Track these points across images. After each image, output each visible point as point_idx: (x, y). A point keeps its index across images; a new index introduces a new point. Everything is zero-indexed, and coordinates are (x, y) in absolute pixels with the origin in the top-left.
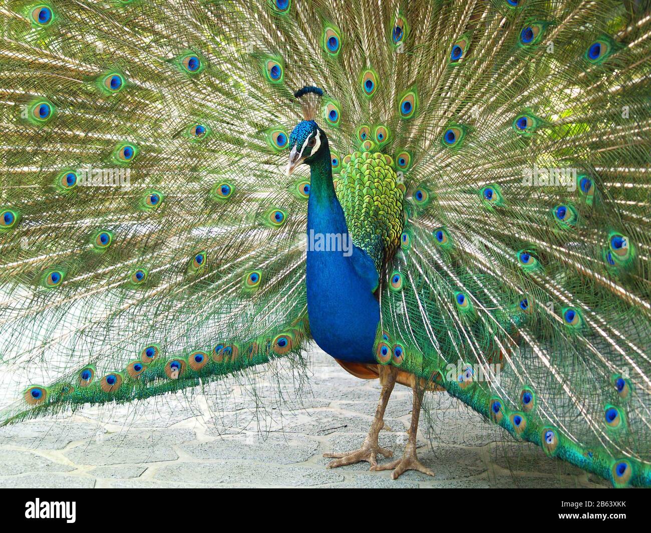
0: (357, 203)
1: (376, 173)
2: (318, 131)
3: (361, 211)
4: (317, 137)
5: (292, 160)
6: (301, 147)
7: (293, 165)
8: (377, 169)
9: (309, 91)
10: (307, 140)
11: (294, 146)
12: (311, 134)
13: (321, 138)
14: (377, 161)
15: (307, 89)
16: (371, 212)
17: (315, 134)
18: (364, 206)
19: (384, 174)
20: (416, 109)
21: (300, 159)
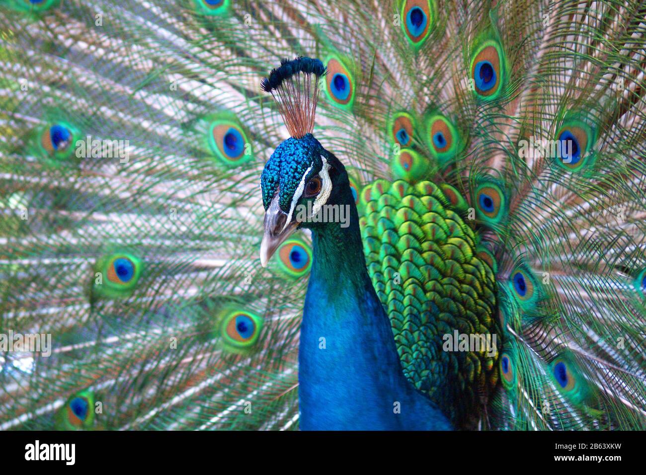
0: (391, 297)
1: (428, 227)
2: (324, 160)
3: (401, 313)
4: (324, 174)
5: (272, 229)
6: (291, 200)
7: (276, 241)
8: (427, 217)
9: (295, 71)
10: (302, 183)
11: (273, 197)
12: (309, 169)
13: (332, 174)
14: (425, 199)
15: (289, 67)
16: (422, 315)
17: (318, 167)
18: (406, 301)
19: (445, 227)
20: (504, 80)
21: (290, 226)
